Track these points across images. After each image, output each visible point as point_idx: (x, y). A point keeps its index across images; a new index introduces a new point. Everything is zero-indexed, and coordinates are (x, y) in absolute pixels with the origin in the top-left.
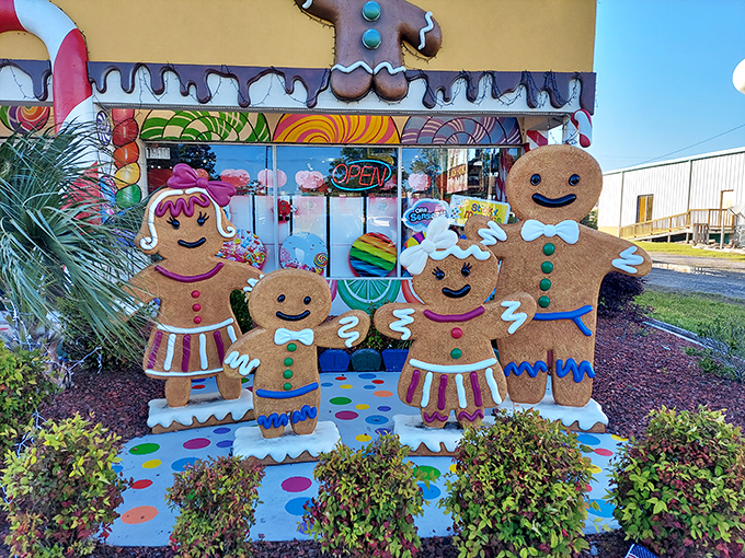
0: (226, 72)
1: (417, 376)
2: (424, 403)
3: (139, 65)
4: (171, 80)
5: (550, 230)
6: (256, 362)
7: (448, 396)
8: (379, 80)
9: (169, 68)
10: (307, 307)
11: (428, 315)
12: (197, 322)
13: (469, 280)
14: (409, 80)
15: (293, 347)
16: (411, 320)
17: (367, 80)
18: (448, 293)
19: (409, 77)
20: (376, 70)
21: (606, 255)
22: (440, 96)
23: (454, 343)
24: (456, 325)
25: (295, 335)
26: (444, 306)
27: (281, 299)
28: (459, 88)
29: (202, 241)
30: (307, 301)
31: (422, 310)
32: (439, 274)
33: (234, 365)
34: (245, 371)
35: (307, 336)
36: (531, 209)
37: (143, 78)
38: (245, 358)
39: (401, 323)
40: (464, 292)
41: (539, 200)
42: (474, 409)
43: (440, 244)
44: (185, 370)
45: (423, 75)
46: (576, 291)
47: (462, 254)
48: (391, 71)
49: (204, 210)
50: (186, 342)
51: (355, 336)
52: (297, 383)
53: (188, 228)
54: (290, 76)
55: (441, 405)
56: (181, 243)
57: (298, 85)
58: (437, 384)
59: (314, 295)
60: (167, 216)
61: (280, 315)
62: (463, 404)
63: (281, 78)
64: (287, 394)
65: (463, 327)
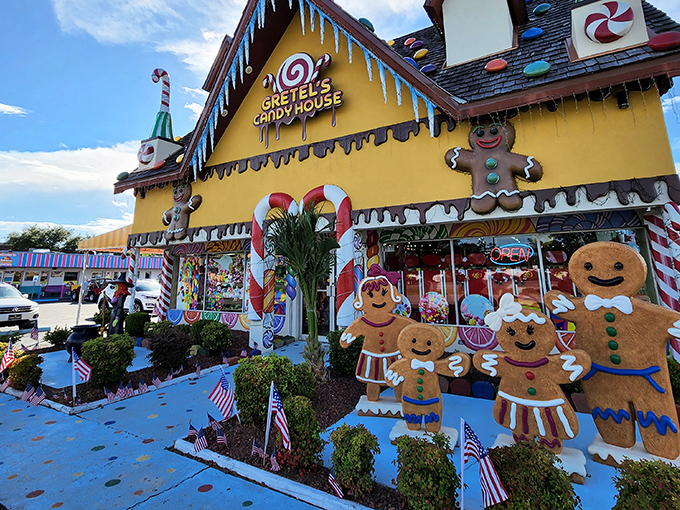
0: (413, 207)
1: (505, 404)
2: (513, 425)
3: (372, 210)
4: (387, 214)
5: (607, 303)
6: (401, 379)
7: (530, 423)
8: (500, 201)
9: (385, 209)
10: (429, 348)
11: (507, 360)
12: (383, 351)
13: (533, 337)
14: (522, 198)
15: (422, 372)
16: (496, 363)
17: (493, 201)
18: (519, 345)
19: (522, 196)
20: (498, 195)
21: (661, 324)
22: (547, 204)
23: (529, 384)
24: (529, 370)
25: (422, 364)
26: (517, 355)
27: (414, 341)
28: (561, 198)
29: (385, 304)
30: (429, 343)
31: (503, 356)
32: (511, 332)
33: (390, 379)
34: (396, 383)
35: (429, 366)
36: (589, 287)
37: (374, 215)
38: (396, 374)
39: (489, 363)
40: (532, 345)
41: (594, 280)
42: (551, 438)
43: (509, 312)
44: (376, 379)
45: (531, 193)
46: (640, 352)
47: (525, 319)
48: (508, 194)
49: (385, 288)
50: (377, 362)
51: (460, 369)
52: (426, 397)
53: (378, 298)
54: (447, 205)
55: (526, 430)
56: (374, 305)
57: (452, 208)
58: (521, 413)
59: (433, 340)
60: (367, 291)
61: (413, 350)
62: (542, 432)
63: (443, 207)
64: (420, 402)
65: (534, 371)
